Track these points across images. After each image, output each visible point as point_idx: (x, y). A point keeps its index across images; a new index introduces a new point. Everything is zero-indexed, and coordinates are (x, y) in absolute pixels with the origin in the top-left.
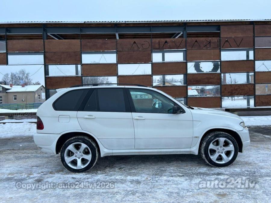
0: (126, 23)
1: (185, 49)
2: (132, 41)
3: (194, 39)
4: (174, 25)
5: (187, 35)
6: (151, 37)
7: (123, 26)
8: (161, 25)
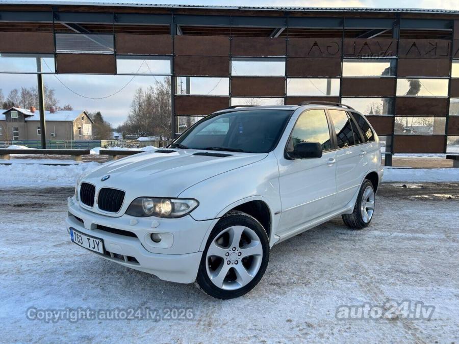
0: (305, 10)
1: (395, 57)
2: (312, 41)
3: (411, 41)
4: (381, 16)
5: (401, 33)
6: (341, 35)
7: (297, 16)
8: (359, 17)
